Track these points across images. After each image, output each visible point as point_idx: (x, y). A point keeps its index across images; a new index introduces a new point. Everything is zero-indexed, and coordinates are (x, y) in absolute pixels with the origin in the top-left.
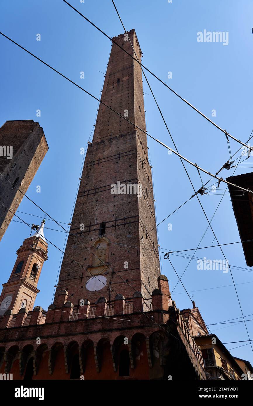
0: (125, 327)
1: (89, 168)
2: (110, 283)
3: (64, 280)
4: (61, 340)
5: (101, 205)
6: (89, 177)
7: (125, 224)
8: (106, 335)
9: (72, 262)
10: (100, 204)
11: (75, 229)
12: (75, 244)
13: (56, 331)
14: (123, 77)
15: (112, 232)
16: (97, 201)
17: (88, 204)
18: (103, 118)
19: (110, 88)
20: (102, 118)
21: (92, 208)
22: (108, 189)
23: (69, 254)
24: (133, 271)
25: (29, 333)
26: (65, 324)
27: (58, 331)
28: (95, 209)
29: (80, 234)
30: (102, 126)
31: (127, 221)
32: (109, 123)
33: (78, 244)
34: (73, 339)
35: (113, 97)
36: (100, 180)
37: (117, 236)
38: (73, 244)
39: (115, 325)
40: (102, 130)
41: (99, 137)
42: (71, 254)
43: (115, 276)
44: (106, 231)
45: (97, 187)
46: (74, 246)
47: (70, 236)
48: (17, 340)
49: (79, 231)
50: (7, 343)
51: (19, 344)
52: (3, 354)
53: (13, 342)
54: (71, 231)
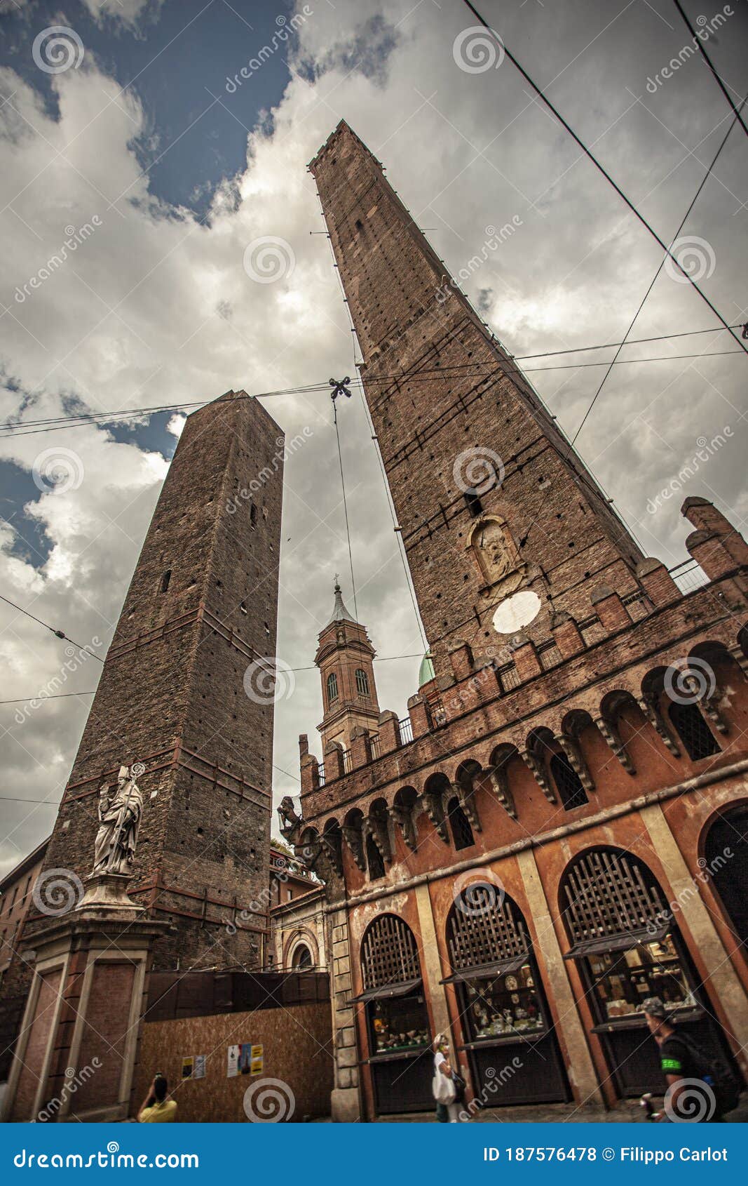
0: (653, 647)
1: (382, 408)
2: (549, 598)
3: (439, 639)
4: (505, 737)
5: (445, 460)
6: (390, 424)
7: (520, 468)
8: (612, 684)
9: (439, 596)
10: (442, 459)
11: (413, 533)
12: (427, 560)
13: (483, 725)
14: (365, 214)
15: (498, 498)
16: (432, 457)
17: (416, 474)
18: (363, 307)
19: (350, 248)
20: (360, 309)
21: (429, 476)
22: (444, 422)
23: (425, 585)
24: (592, 548)
25: (421, 753)
26: (495, 705)
27: (488, 724)
28: (436, 474)
29: (428, 539)
30: (369, 322)
31: (521, 460)
32: (381, 307)
33: (434, 559)
34: (533, 725)
35: (365, 260)
36: (417, 416)
37: (515, 499)
38: (425, 563)
39: (625, 654)
40: (372, 329)
41: (373, 343)
42: (429, 583)
43: (552, 579)
44: (483, 503)
45: (418, 433)
46: (428, 566)
47: (409, 552)
48: (403, 777)
49: (424, 531)
50: (384, 790)
51: (412, 781)
52: (388, 812)
53: (396, 784)
54: (408, 541)
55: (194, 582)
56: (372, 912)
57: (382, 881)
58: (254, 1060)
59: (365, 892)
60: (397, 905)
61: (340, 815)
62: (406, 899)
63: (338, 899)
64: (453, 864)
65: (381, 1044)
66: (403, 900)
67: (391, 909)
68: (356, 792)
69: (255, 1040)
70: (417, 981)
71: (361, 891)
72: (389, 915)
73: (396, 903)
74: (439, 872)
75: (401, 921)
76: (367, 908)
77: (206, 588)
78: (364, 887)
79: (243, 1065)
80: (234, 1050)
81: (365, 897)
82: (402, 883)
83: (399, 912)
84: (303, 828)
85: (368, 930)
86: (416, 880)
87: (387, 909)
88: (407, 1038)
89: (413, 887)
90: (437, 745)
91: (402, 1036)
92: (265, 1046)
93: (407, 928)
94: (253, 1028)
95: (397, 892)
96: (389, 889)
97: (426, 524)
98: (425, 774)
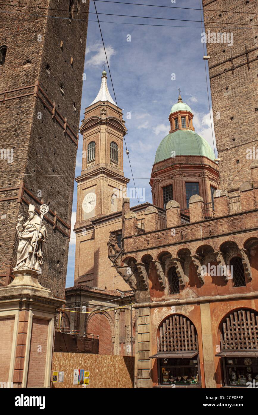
3: (227, 150)
9: (232, 118)
11: (218, 65)
12: (227, 89)
17: (229, 14)
21: (241, 19)
23: (222, 108)
28: (248, 19)
29: (231, 72)
33: (232, 89)
38: (225, 91)
42: (226, 107)
46: (226, 94)
47: (212, 79)
48: (204, 239)
49: (228, 66)
50: (189, 244)
51: (210, 243)
52: (191, 257)
53: (199, 242)
54: (212, 70)
55: (29, 61)
56: (166, 312)
57: (177, 296)
58: (85, 378)
59: (163, 300)
60: (187, 311)
61: (154, 254)
62: (193, 308)
63: (145, 301)
64: (229, 294)
65: (165, 380)
66: (191, 308)
67: (183, 312)
68: (167, 242)
69: (86, 368)
70: (196, 352)
71: (160, 299)
72: (179, 315)
73: (185, 310)
74: (218, 297)
75: (187, 319)
76: (164, 309)
77: (39, 67)
78: (163, 297)
79: (81, 380)
80: (76, 372)
81: (164, 303)
82: (191, 299)
83: (187, 315)
84: (124, 257)
85: (164, 321)
86: (202, 298)
87: (179, 312)
88: (182, 379)
89: (199, 303)
90: (233, 224)
91: (180, 378)
92: (91, 372)
93: (191, 323)
94: (85, 362)
95: (187, 303)
96: (181, 301)
97: (231, 60)
98: (221, 240)
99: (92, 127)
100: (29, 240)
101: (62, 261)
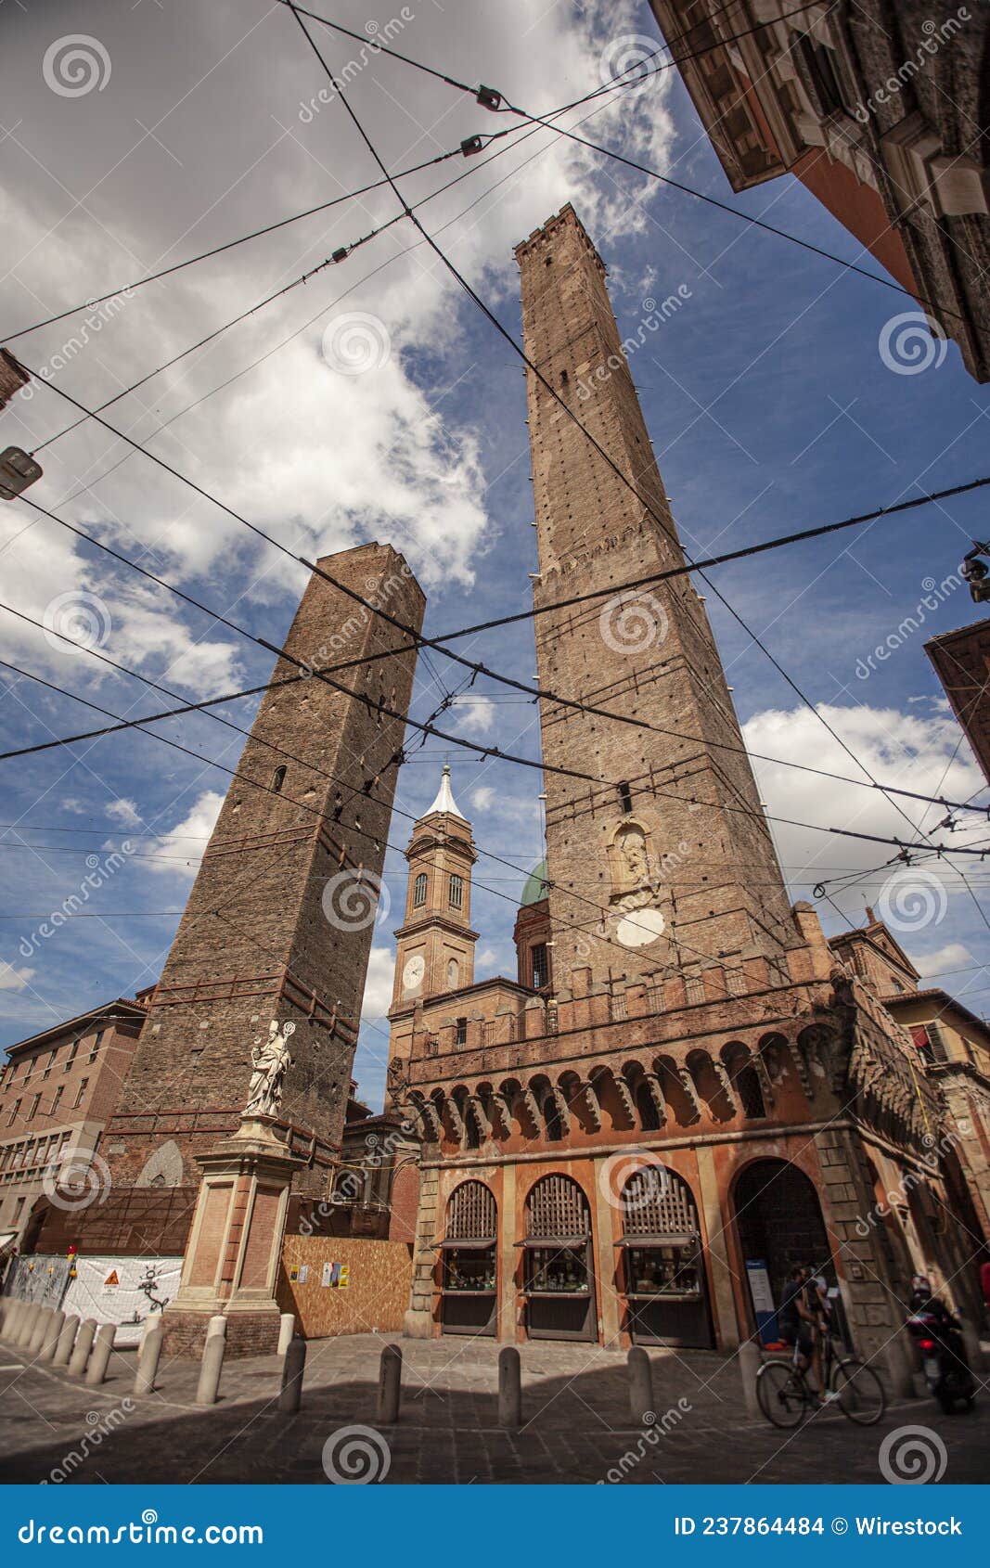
0: (736, 1023)
1: (550, 645)
2: (673, 923)
3: (564, 930)
4: (605, 1061)
5: (604, 739)
6: (556, 669)
7: (675, 780)
8: (699, 1043)
9: (571, 886)
10: (602, 735)
11: (557, 808)
12: (566, 843)
13: (588, 1044)
14: (575, 366)
15: (648, 804)
16: (593, 729)
17: (572, 742)
18: (551, 499)
19: (547, 406)
20: (546, 500)
21: (586, 750)
22: (613, 694)
23: (559, 869)
24: (722, 889)
25: (531, 1054)
26: (602, 1029)
27: (593, 1045)
28: (593, 751)
29: (572, 820)
30: (554, 523)
31: (679, 770)
32: (570, 511)
33: (573, 844)
34: (630, 1058)
35: (563, 433)
36: (586, 673)
37: (664, 811)
38: (563, 845)
39: (714, 1022)
40: (556, 534)
41: (554, 554)
42: (564, 868)
43: (679, 907)
44: (633, 803)
45: (584, 695)
46: (566, 850)
47: (549, 827)
48: (510, 1069)
49: (569, 811)
50: (491, 1076)
51: (518, 1075)
52: (492, 1096)
53: (503, 1073)
54: (550, 815)
55: (312, 789)
56: (462, 1176)
57: (474, 1152)
58: (342, 1277)
59: (458, 1158)
60: (486, 1175)
61: (447, 1087)
62: (494, 1172)
63: (432, 1159)
64: (539, 1152)
65: (453, 1282)
66: (492, 1171)
67: (481, 1178)
68: (464, 1070)
69: (344, 1261)
70: (494, 1240)
71: (454, 1156)
72: (477, 1182)
73: (485, 1173)
74: (527, 1156)
75: (487, 1189)
76: (458, 1172)
77: (325, 798)
78: (458, 1154)
79: (334, 1279)
80: (328, 1266)
81: (457, 1162)
82: (493, 1158)
83: (486, 1181)
84: (409, 1090)
85: (457, 1190)
86: (506, 1158)
87: (476, 1177)
88: (476, 1282)
89: (502, 1164)
90: (547, 1050)
91: (472, 1280)
92: (352, 1268)
93: (491, 1195)
94: (344, 1252)
95: (488, 1164)
96: (481, 1160)
97: (572, 803)
98: (532, 1072)
99: (424, 851)
100: (265, 1072)
101: (341, 1083)
